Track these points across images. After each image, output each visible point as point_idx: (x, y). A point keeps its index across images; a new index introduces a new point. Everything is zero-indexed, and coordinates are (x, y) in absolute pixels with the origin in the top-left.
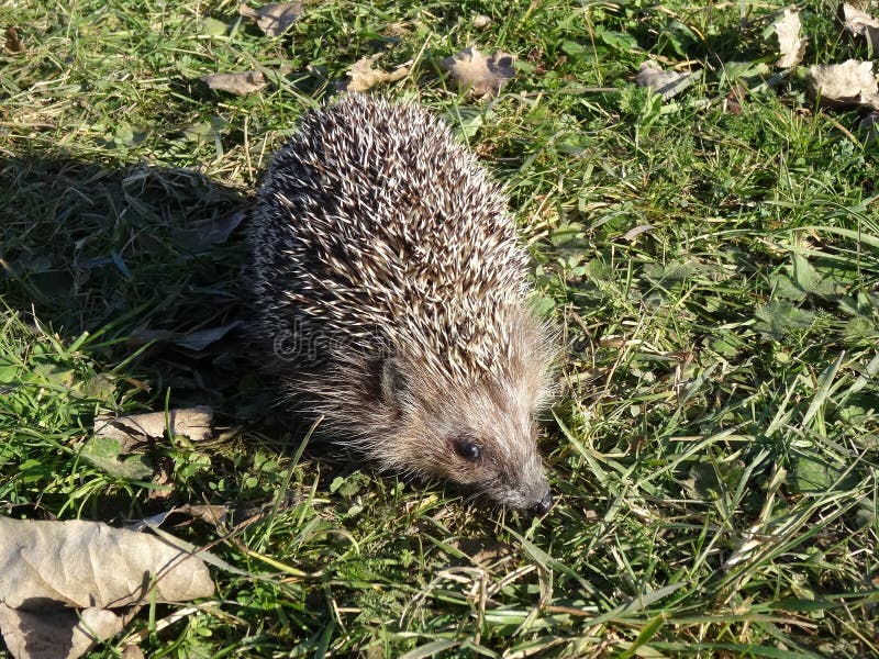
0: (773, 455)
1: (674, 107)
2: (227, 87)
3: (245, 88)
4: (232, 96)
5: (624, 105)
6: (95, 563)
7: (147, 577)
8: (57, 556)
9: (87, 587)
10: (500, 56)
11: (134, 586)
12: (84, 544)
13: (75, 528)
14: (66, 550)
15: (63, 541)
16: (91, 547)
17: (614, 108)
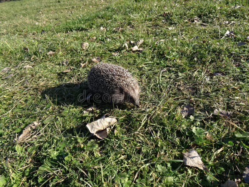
0: (159, 85)
1: (119, 57)
2: (66, 71)
3: (69, 71)
4: (67, 72)
5: (114, 58)
6: (103, 123)
7: (109, 123)
8: (98, 125)
9: (103, 127)
10: (97, 58)
11: (108, 124)
12: (100, 122)
13: (98, 121)
14: (99, 124)
15: (98, 123)
16: (102, 122)
17: (113, 59)
